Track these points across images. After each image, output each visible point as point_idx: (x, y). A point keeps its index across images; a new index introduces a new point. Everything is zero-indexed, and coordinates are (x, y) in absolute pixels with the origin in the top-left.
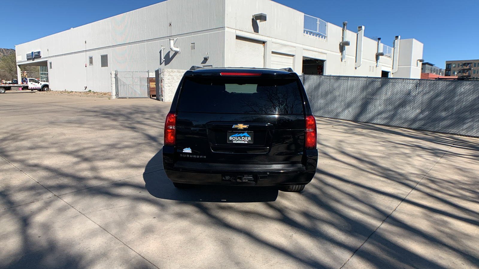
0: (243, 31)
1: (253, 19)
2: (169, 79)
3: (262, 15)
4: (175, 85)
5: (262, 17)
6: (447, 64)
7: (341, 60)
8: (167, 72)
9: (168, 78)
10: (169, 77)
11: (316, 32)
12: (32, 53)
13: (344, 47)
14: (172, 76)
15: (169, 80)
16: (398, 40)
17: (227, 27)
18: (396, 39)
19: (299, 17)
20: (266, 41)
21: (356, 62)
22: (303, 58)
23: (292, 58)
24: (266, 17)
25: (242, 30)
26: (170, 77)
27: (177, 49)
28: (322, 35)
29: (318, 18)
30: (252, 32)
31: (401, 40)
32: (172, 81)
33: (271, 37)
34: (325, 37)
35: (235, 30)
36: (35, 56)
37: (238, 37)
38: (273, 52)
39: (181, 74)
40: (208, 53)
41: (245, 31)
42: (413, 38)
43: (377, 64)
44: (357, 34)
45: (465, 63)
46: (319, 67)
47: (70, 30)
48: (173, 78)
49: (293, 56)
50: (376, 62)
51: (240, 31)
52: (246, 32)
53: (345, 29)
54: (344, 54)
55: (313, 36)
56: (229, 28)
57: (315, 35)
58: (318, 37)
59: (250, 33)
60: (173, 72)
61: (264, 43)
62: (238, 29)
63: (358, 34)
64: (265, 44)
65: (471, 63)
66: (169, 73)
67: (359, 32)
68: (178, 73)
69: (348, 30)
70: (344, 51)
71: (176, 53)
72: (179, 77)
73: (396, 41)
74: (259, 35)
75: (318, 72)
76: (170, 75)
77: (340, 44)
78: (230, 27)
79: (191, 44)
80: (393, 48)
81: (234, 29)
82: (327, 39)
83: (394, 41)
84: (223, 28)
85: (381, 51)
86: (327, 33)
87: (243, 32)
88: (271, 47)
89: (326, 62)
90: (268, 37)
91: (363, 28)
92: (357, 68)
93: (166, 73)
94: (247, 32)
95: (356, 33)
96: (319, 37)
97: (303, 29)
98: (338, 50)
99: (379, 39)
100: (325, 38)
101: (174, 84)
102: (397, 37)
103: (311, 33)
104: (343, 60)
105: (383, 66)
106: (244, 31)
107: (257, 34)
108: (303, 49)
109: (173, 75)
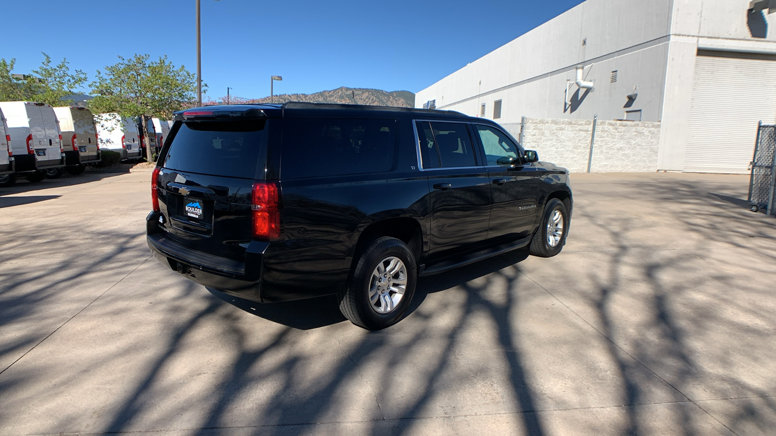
0: (719, 38)
1: (750, 11)
2: (535, 135)
4: (546, 144)
8: (532, 124)
9: (532, 133)
10: (535, 131)
12: (428, 102)
14: (540, 129)
15: (535, 137)
17: (676, 35)
25: (717, 36)
26: (537, 131)
27: (590, 84)
30: (747, 38)
32: (540, 138)
35: (696, 39)
36: (430, 106)
37: (704, 52)
39: (559, 126)
40: (637, 88)
41: (724, 37)
47: (466, 67)
48: (543, 134)
51: (709, 39)
52: (727, 39)
56: (680, 35)
59: (740, 40)
60: (543, 123)
62: (706, 35)
66: (535, 125)
68: (553, 125)
71: (588, 90)
72: (555, 131)
74: (769, 41)
76: (537, 129)
78: (682, 34)
79: (612, 74)
81: (693, 36)
84: (667, 37)
87: (720, 40)
93: (530, 125)
94: (730, 39)
101: (544, 143)
106: (722, 38)
107: (761, 39)
109: (543, 127)
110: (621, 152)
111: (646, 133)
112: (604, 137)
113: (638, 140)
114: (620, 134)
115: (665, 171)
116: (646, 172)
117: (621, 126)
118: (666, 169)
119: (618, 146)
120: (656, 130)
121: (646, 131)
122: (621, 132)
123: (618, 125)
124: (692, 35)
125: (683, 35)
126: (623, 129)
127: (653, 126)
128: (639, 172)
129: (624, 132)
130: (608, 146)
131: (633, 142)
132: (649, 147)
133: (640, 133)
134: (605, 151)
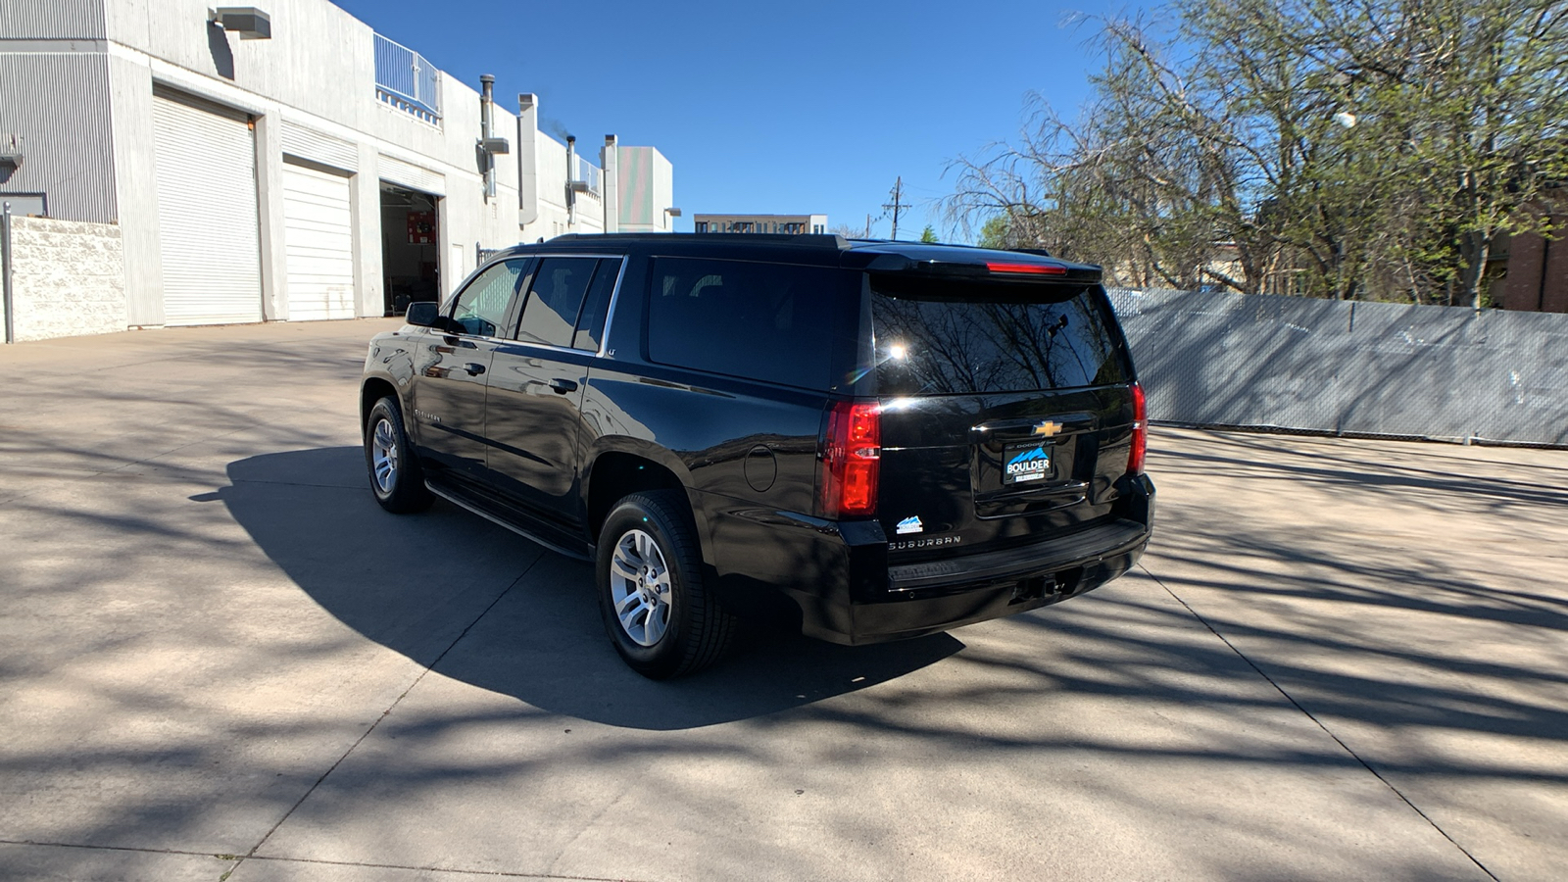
0: (177, 65)
1: (211, 24)
3: (256, 14)
5: (254, 24)
6: (697, 223)
7: (483, 198)
11: (412, 98)
13: (489, 156)
16: (613, 147)
17: (116, 42)
18: (608, 145)
19: (360, 38)
20: (262, 112)
21: (521, 207)
22: (380, 185)
23: (345, 180)
24: (268, 24)
25: (175, 61)
28: (427, 110)
29: (415, 51)
30: (212, 75)
31: (621, 148)
33: (276, 101)
34: (436, 118)
35: (146, 57)
37: (162, 89)
38: (289, 159)
41: (184, 65)
42: (653, 146)
43: (571, 218)
44: (519, 120)
45: (738, 224)
46: (412, 218)
49: (348, 174)
50: (567, 211)
51: (168, 62)
52: (188, 70)
53: (490, 99)
54: (493, 180)
55: (402, 112)
56: (122, 44)
57: (407, 110)
58: (415, 117)
59: (205, 75)
61: (251, 118)
62: (160, 54)
63: (522, 120)
64: (257, 123)
65: (751, 224)
67: (522, 113)
69: (496, 103)
70: (492, 170)
73: (608, 149)
74: (238, 87)
75: (409, 234)
77: (477, 147)
78: (125, 42)
80: (602, 171)
81: (143, 52)
82: (442, 126)
83: (603, 149)
84: (100, 41)
85: (577, 177)
86: (442, 108)
87: (179, 69)
88: (277, 139)
89: (445, 202)
90: (267, 98)
91: (535, 99)
92: (525, 226)
94: (192, 71)
95: (514, 114)
96: (420, 116)
97: (373, 84)
98: (474, 166)
99: (571, 139)
100: (435, 123)
102: (610, 138)
103: (396, 100)
104: (489, 199)
105: (583, 222)
106: (182, 67)
107: (231, 82)
108: (380, 153)
110: (63, 290)
111: (100, 247)
112: (27, 257)
113: (90, 262)
114: (54, 249)
115: (140, 328)
116: (111, 331)
117: (54, 231)
118: (140, 324)
119: (55, 277)
120: (114, 240)
121: (98, 242)
122: (55, 246)
123: (48, 228)
124: (142, 49)
125: (127, 46)
126: (57, 238)
127: (109, 233)
128: (100, 332)
129: (61, 244)
130: (38, 277)
131: (80, 267)
132: (108, 277)
133: (90, 249)
134: (32, 289)
